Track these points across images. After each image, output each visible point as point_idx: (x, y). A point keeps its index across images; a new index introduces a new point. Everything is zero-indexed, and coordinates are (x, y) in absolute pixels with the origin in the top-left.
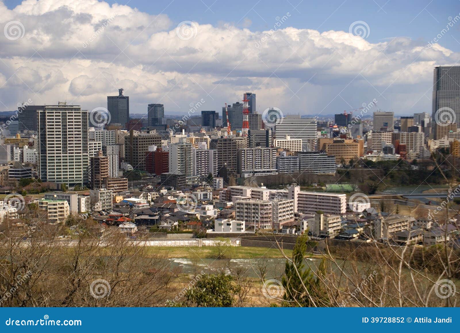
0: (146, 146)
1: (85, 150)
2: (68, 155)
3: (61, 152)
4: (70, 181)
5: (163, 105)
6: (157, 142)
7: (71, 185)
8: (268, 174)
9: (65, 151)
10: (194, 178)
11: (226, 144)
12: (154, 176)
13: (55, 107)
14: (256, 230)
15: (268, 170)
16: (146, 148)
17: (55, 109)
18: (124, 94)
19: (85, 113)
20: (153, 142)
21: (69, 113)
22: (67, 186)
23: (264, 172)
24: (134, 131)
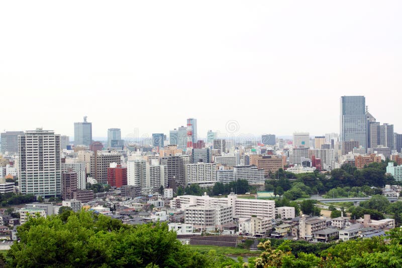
0: (108, 163)
1: (58, 168)
2: (44, 172)
3: (38, 169)
4: (45, 193)
5: (119, 129)
6: (117, 160)
7: (46, 197)
8: (210, 185)
9: (41, 169)
10: (149, 190)
11: (174, 160)
12: (115, 188)
13: (33, 132)
14: (202, 232)
15: (210, 182)
16: (108, 165)
17: (34, 134)
18: (88, 121)
19: (57, 137)
20: (113, 160)
21: (44, 137)
22: (43, 197)
23: (206, 183)
24: (98, 151)
